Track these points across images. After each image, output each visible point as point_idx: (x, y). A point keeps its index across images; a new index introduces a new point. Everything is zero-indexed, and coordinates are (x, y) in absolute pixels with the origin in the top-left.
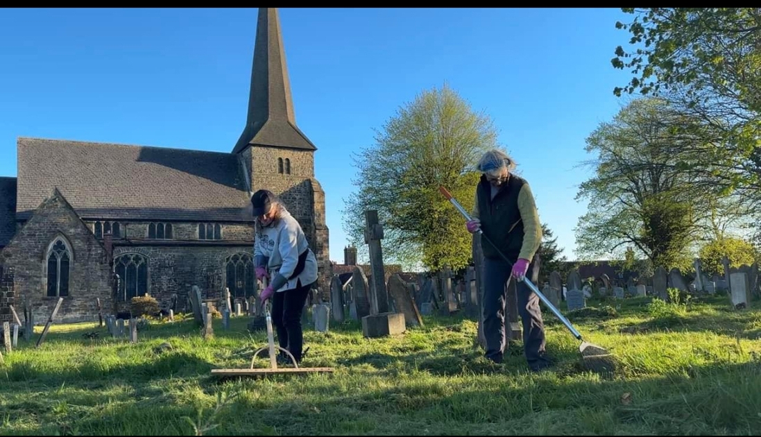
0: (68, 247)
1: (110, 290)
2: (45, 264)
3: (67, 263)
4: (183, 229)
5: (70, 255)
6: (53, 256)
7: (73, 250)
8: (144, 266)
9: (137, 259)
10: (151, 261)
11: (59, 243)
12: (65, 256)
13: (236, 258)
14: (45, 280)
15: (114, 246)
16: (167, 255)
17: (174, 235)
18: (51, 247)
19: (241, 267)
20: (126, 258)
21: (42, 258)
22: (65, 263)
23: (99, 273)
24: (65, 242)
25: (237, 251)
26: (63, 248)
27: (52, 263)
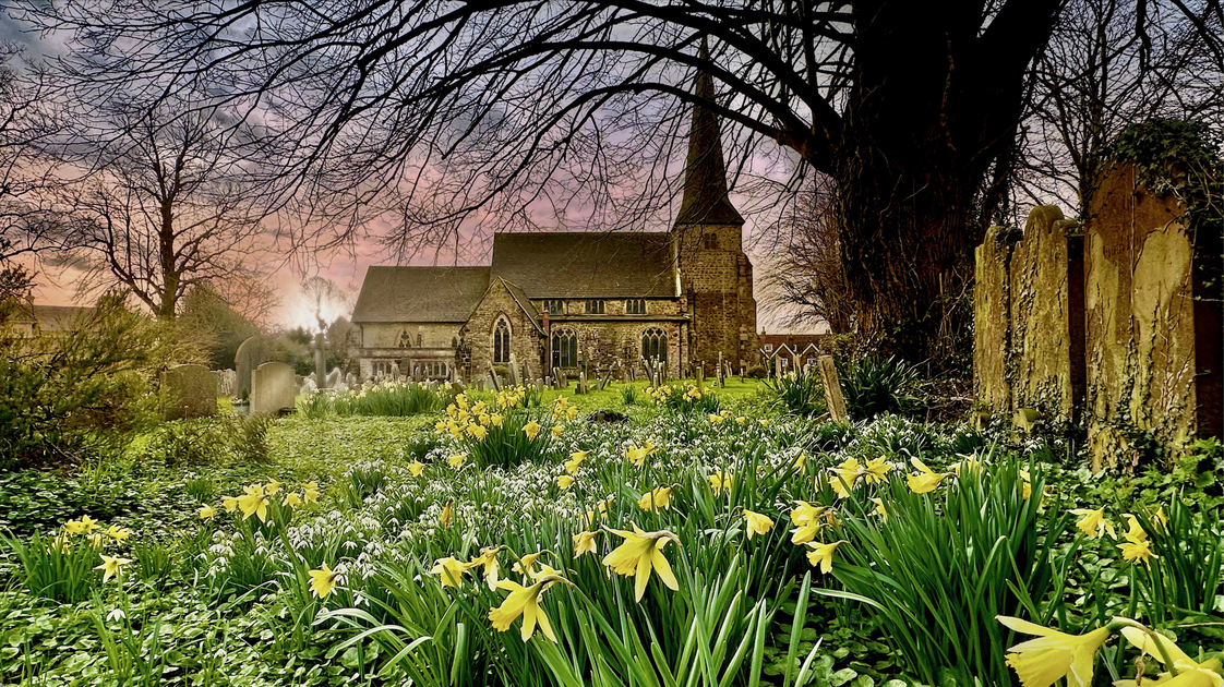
0: (508, 323)
1: (539, 358)
2: (493, 337)
3: (508, 336)
4: (613, 305)
5: (510, 331)
6: (498, 331)
7: (512, 327)
8: (574, 338)
9: (569, 332)
10: (581, 334)
11: (502, 320)
12: (506, 330)
13: (650, 332)
14: (493, 350)
15: (551, 322)
16: (594, 329)
17: (606, 310)
18: (496, 324)
19: (655, 341)
20: (561, 332)
21: (490, 332)
22: (506, 336)
23: (531, 344)
24: (506, 320)
25: (653, 325)
26: (505, 324)
27: (498, 337)
